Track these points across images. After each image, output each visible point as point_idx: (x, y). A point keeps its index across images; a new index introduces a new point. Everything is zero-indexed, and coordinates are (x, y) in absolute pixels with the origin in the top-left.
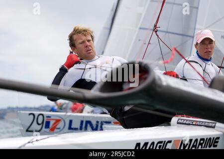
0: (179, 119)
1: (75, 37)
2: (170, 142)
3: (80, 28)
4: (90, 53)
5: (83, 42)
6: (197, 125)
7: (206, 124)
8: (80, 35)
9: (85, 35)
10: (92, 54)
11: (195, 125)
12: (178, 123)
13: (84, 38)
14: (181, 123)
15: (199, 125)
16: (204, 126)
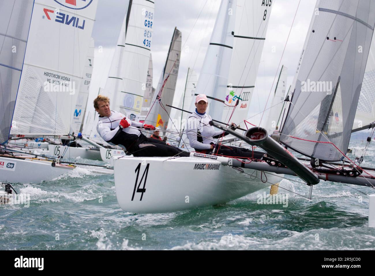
0: (194, 154)
1: (99, 102)
2: (205, 165)
3: (102, 97)
4: (108, 113)
5: (104, 106)
6: (206, 157)
7: (211, 157)
8: (103, 102)
9: (105, 102)
10: (109, 114)
11: (205, 157)
12: (194, 156)
13: (104, 104)
14: (196, 156)
15: (207, 158)
16: (210, 158)
